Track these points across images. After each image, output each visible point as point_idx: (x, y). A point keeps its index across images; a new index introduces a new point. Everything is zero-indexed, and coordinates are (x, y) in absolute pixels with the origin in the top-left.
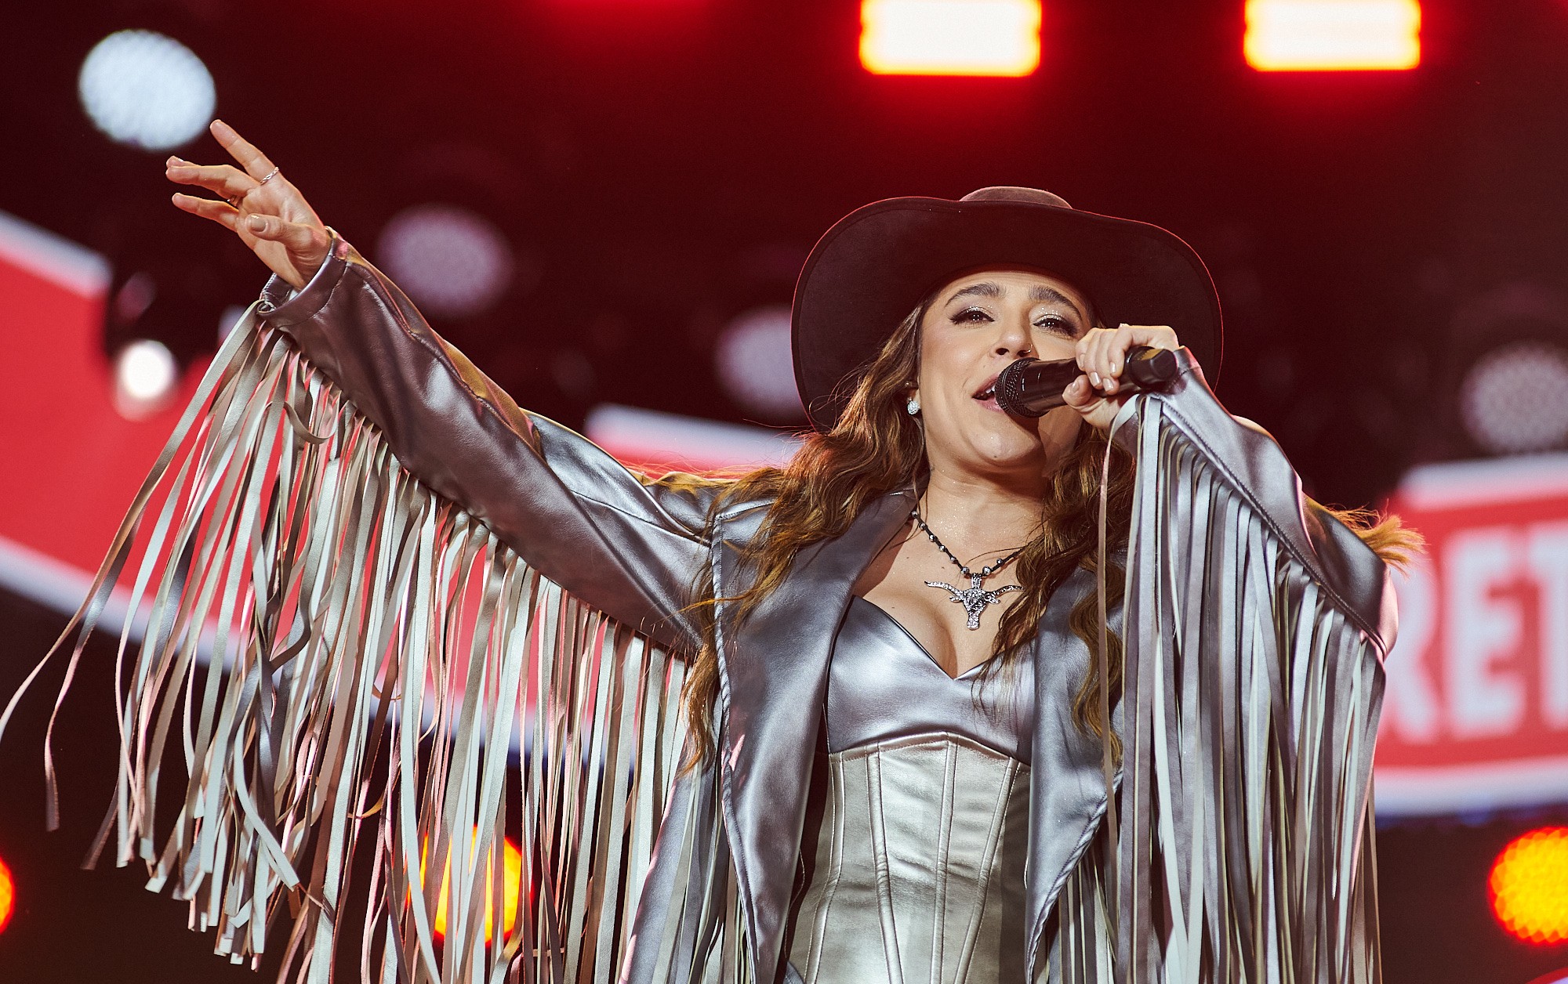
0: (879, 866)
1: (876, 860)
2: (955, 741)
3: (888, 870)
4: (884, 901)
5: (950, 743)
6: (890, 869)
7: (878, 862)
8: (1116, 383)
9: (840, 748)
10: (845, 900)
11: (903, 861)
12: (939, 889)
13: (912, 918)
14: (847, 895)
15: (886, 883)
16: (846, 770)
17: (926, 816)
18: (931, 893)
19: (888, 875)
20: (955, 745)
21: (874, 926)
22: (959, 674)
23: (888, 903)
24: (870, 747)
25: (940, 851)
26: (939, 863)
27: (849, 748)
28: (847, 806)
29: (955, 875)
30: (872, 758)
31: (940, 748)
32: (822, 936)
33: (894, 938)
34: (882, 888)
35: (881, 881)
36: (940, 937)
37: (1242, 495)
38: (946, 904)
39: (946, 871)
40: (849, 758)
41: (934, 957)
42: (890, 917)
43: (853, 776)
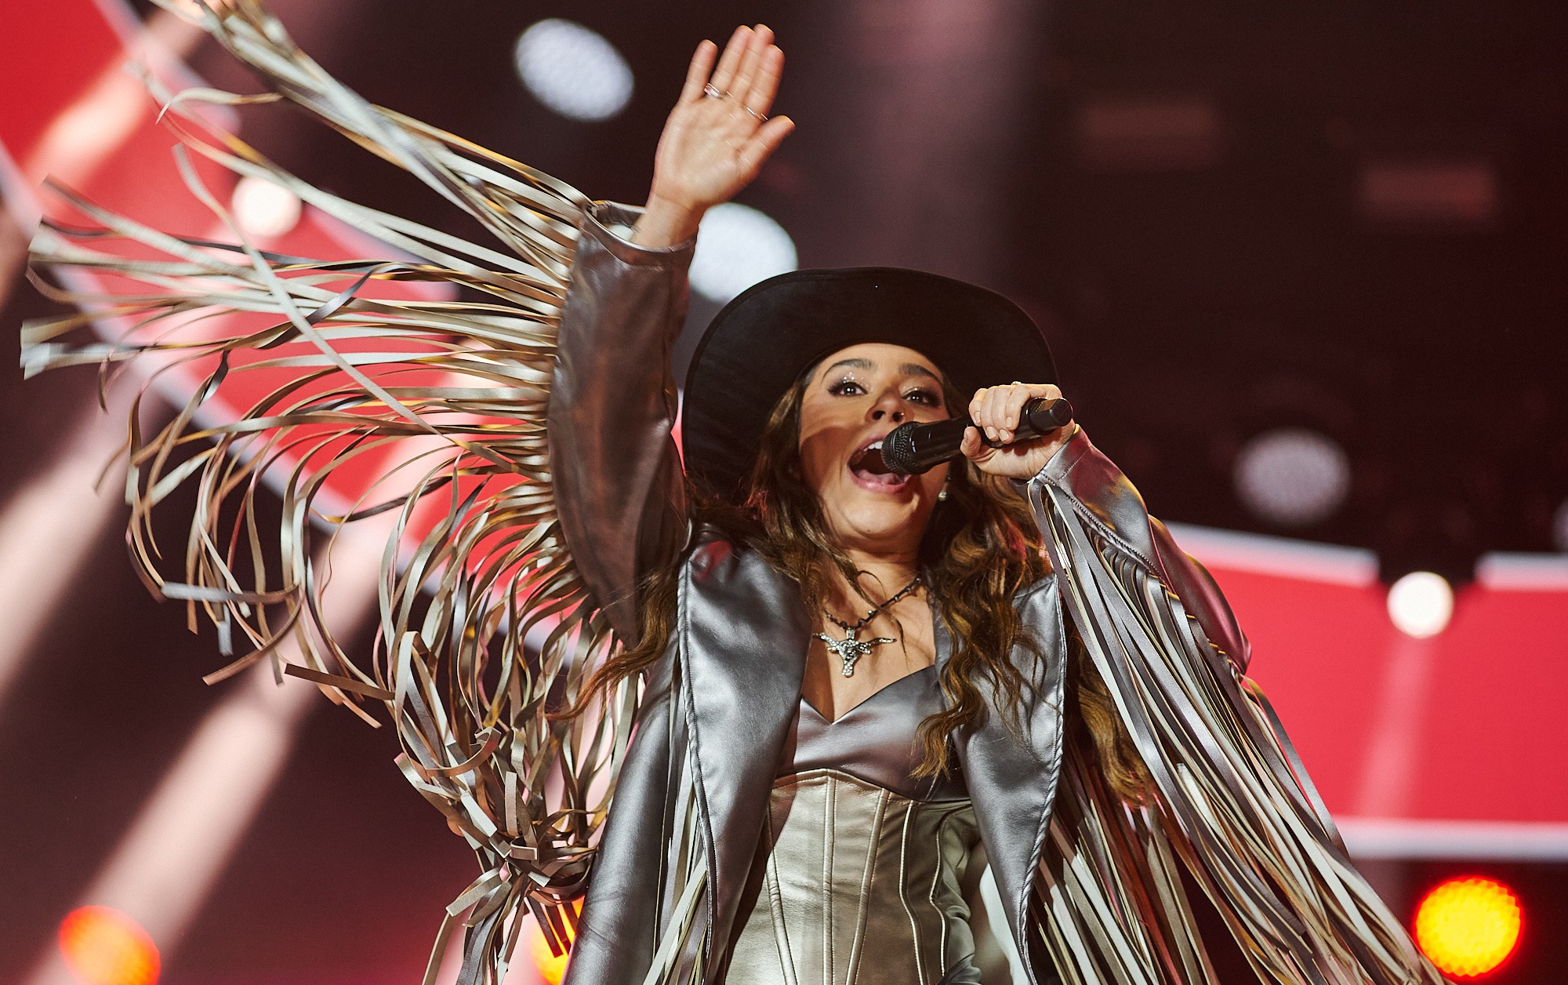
0: (772, 891)
1: (769, 886)
2: (834, 776)
3: (779, 894)
4: (778, 922)
5: (829, 778)
6: (781, 893)
7: (771, 887)
8: (1012, 435)
11: (793, 884)
12: (826, 908)
13: (804, 936)
15: (779, 905)
17: (811, 845)
18: (819, 912)
19: (780, 899)
20: (834, 780)
21: (770, 946)
22: (836, 718)
23: (782, 924)
25: (825, 873)
26: (825, 884)
29: (838, 893)
31: (821, 783)
33: (789, 955)
34: (776, 911)
35: (774, 904)
36: (830, 951)
37: (1136, 561)
38: (833, 921)
39: (831, 891)
41: (825, 970)
42: (784, 936)
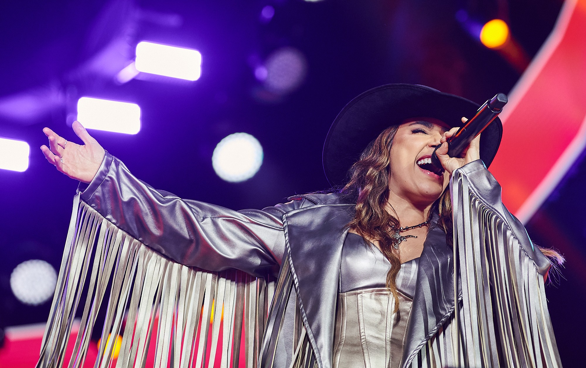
0: (362, 337)
3: (366, 339)
4: (365, 351)
9: (345, 291)
10: (348, 350)
11: (372, 336)
13: (377, 359)
14: (348, 348)
15: (366, 344)
16: (348, 299)
17: (380, 320)
18: (384, 349)
19: (366, 341)
21: (361, 361)
23: (367, 352)
24: (359, 291)
25: (386, 333)
26: (386, 338)
27: (349, 291)
28: (349, 314)
29: (392, 343)
30: (359, 296)
31: (387, 294)
32: (338, 364)
33: (370, 366)
34: (364, 346)
35: (363, 343)
40: (349, 295)
42: (368, 358)
43: (351, 302)
